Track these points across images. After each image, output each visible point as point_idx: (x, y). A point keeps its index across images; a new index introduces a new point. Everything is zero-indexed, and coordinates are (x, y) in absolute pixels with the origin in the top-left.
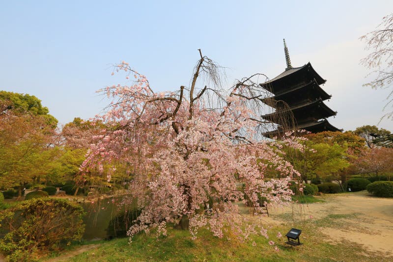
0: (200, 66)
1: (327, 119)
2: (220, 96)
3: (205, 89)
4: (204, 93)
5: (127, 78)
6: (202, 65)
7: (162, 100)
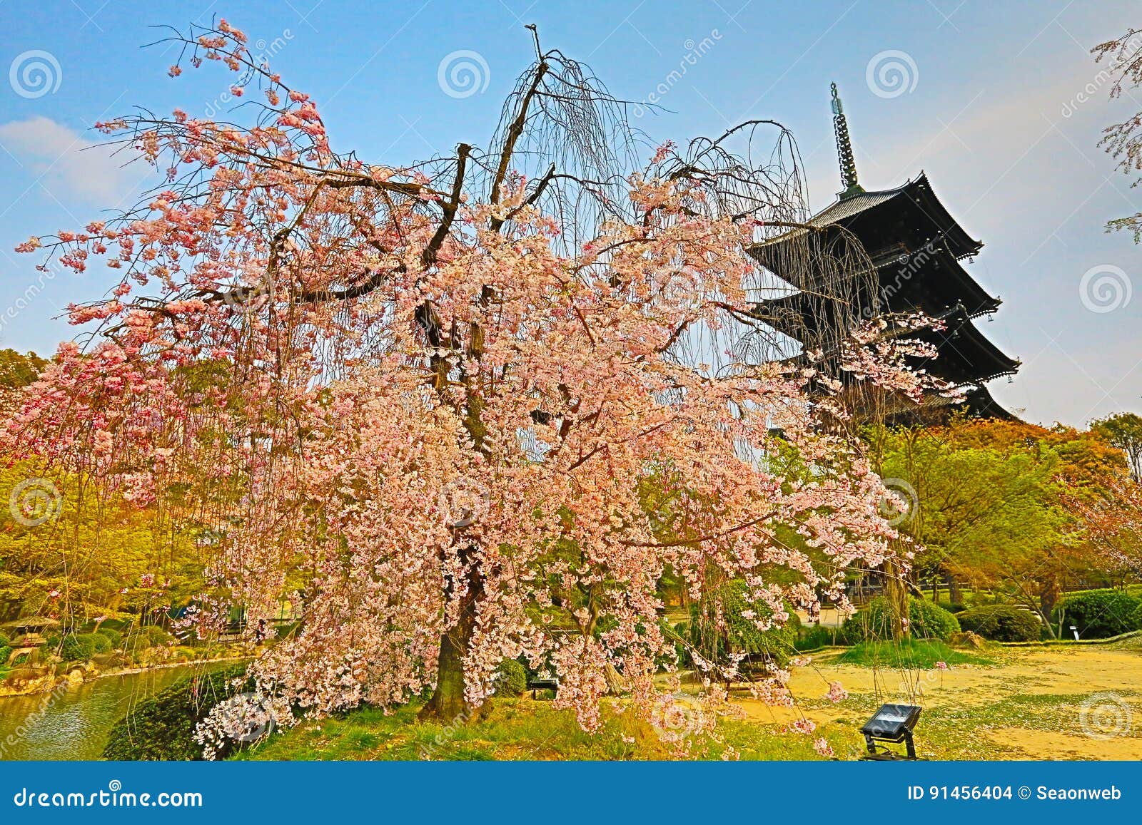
0: (533, 92)
1: (985, 383)
2: (606, 204)
3: (551, 176)
4: (545, 194)
5: (239, 94)
6: (540, 88)
7: (381, 186)
